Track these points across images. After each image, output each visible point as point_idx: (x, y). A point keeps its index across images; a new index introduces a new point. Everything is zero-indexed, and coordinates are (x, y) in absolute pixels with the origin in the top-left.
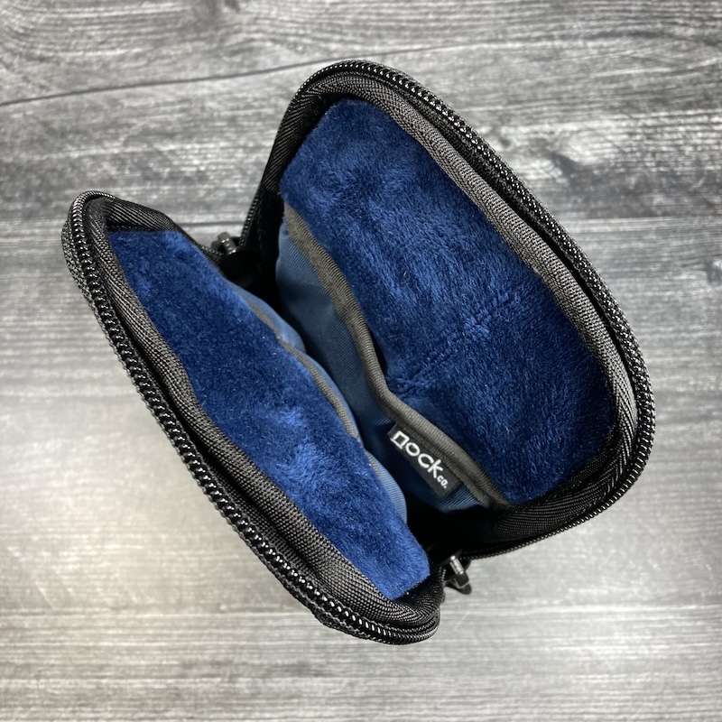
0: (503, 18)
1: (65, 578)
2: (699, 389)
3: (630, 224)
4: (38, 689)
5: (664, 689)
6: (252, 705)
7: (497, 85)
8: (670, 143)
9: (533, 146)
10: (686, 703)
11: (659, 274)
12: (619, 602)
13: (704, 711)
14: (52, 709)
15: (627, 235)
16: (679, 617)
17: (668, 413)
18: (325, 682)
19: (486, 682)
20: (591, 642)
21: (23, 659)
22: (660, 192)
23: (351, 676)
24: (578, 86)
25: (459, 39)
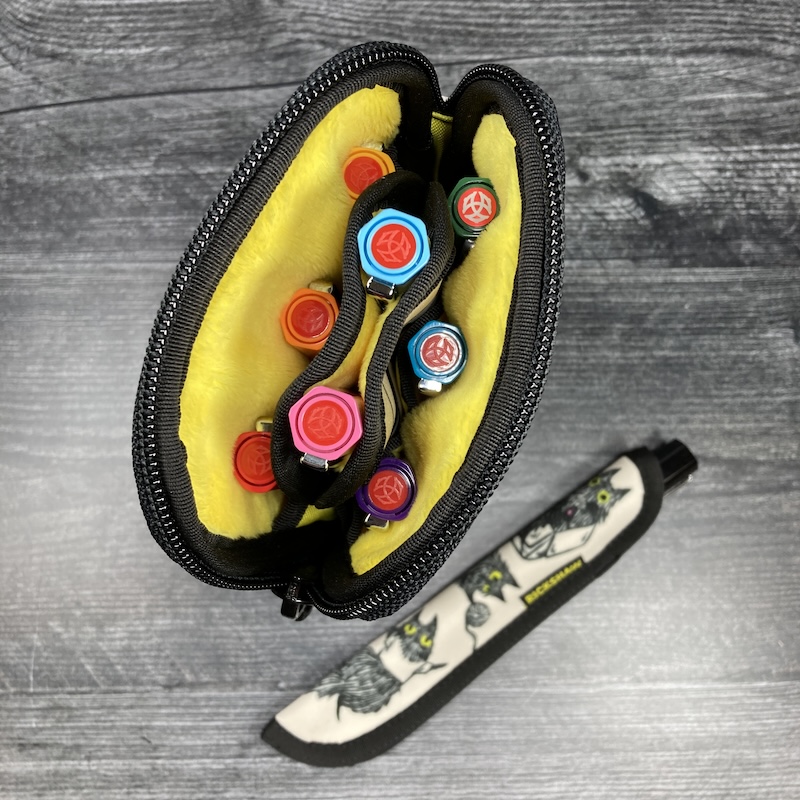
0: (584, 26)
1: (114, 655)
2: (779, 458)
3: (716, 274)
4: (90, 771)
5: (732, 765)
6: (315, 785)
7: (576, 107)
8: (762, 181)
9: (614, 181)
10: (753, 779)
11: (744, 331)
12: (689, 679)
13: (770, 787)
14: (105, 791)
15: (713, 287)
16: (749, 694)
17: (747, 483)
18: (390, 761)
19: (553, 760)
20: (660, 720)
21: (72, 739)
22: (748, 239)
23: (417, 754)
24: (666, 111)
25: (534, 50)
